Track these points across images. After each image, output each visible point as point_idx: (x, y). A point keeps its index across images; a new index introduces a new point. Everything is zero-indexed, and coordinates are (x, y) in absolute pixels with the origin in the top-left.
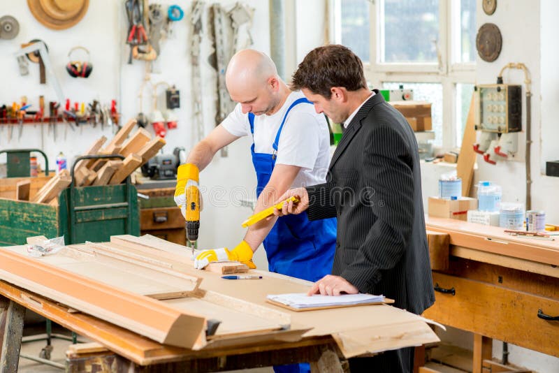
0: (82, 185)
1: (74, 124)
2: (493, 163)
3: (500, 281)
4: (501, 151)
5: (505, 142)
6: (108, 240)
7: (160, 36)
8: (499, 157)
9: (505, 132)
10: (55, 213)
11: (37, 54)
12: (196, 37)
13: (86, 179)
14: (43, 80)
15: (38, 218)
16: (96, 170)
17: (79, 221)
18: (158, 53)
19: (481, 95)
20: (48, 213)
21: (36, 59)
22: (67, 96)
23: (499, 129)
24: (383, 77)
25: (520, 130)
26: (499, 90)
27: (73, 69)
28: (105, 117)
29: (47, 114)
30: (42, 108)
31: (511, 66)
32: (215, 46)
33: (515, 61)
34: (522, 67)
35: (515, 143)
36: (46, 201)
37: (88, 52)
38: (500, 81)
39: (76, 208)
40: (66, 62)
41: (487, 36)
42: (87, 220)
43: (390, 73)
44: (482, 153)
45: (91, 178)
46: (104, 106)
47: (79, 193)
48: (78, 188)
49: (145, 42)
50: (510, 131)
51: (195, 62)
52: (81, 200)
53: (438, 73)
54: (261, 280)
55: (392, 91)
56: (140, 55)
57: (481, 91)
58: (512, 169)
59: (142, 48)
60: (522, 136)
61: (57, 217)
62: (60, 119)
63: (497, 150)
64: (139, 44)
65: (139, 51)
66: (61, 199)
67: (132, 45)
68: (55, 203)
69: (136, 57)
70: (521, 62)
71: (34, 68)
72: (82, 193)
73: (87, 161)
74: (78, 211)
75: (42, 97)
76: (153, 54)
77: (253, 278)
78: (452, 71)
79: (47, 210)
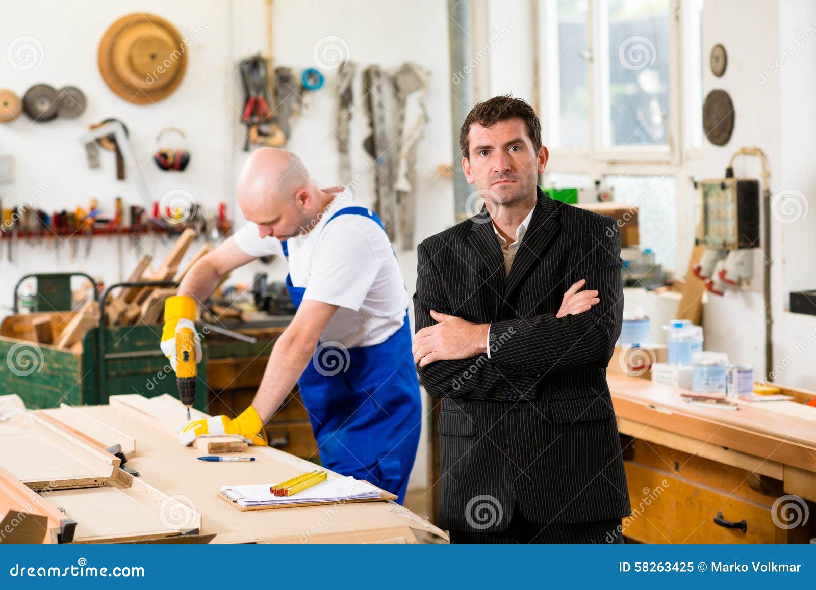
0: (117, 323)
1: (165, 236)
2: (720, 294)
3: (677, 468)
4: (729, 276)
5: (733, 263)
6: (106, 402)
7: (291, 112)
8: (729, 286)
9: (734, 248)
10: (76, 363)
11: (112, 139)
12: (344, 114)
13: (122, 314)
14: (121, 174)
15: (59, 370)
16: (140, 303)
17: (113, 373)
18: (287, 136)
19: (706, 195)
20: (71, 363)
21: (111, 146)
22: (155, 198)
23: (725, 244)
24: (605, 169)
25: (757, 245)
26: (723, 186)
27: (162, 160)
28: (208, 227)
29: (126, 222)
30: (119, 213)
31: (744, 152)
32: (372, 125)
33: (750, 144)
34: (758, 153)
35: (749, 264)
36: (69, 345)
37: (183, 135)
38: (730, 173)
39: (109, 356)
40: (154, 149)
41: (716, 108)
42: (124, 372)
43: (613, 163)
44: (703, 278)
45: (131, 314)
46: (209, 211)
47: (113, 335)
48: (112, 327)
49: (268, 121)
50: (740, 247)
51: (343, 147)
52: (116, 345)
53: (668, 163)
54: (252, 463)
55: (582, 189)
56: (261, 139)
57: (706, 189)
58: (749, 303)
59: (265, 128)
60: (759, 253)
61: (78, 367)
62: (144, 230)
63: (723, 274)
64: (259, 124)
65: (260, 133)
66: (86, 343)
67: (250, 126)
68: (78, 349)
69: (255, 142)
70: (758, 146)
71: (108, 158)
72: (117, 334)
73: (127, 291)
74: (110, 359)
75: (119, 200)
76: (279, 137)
77: (244, 461)
78: (688, 159)
79: (68, 359)
